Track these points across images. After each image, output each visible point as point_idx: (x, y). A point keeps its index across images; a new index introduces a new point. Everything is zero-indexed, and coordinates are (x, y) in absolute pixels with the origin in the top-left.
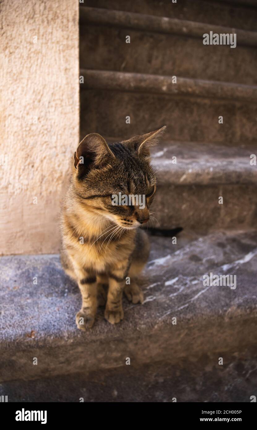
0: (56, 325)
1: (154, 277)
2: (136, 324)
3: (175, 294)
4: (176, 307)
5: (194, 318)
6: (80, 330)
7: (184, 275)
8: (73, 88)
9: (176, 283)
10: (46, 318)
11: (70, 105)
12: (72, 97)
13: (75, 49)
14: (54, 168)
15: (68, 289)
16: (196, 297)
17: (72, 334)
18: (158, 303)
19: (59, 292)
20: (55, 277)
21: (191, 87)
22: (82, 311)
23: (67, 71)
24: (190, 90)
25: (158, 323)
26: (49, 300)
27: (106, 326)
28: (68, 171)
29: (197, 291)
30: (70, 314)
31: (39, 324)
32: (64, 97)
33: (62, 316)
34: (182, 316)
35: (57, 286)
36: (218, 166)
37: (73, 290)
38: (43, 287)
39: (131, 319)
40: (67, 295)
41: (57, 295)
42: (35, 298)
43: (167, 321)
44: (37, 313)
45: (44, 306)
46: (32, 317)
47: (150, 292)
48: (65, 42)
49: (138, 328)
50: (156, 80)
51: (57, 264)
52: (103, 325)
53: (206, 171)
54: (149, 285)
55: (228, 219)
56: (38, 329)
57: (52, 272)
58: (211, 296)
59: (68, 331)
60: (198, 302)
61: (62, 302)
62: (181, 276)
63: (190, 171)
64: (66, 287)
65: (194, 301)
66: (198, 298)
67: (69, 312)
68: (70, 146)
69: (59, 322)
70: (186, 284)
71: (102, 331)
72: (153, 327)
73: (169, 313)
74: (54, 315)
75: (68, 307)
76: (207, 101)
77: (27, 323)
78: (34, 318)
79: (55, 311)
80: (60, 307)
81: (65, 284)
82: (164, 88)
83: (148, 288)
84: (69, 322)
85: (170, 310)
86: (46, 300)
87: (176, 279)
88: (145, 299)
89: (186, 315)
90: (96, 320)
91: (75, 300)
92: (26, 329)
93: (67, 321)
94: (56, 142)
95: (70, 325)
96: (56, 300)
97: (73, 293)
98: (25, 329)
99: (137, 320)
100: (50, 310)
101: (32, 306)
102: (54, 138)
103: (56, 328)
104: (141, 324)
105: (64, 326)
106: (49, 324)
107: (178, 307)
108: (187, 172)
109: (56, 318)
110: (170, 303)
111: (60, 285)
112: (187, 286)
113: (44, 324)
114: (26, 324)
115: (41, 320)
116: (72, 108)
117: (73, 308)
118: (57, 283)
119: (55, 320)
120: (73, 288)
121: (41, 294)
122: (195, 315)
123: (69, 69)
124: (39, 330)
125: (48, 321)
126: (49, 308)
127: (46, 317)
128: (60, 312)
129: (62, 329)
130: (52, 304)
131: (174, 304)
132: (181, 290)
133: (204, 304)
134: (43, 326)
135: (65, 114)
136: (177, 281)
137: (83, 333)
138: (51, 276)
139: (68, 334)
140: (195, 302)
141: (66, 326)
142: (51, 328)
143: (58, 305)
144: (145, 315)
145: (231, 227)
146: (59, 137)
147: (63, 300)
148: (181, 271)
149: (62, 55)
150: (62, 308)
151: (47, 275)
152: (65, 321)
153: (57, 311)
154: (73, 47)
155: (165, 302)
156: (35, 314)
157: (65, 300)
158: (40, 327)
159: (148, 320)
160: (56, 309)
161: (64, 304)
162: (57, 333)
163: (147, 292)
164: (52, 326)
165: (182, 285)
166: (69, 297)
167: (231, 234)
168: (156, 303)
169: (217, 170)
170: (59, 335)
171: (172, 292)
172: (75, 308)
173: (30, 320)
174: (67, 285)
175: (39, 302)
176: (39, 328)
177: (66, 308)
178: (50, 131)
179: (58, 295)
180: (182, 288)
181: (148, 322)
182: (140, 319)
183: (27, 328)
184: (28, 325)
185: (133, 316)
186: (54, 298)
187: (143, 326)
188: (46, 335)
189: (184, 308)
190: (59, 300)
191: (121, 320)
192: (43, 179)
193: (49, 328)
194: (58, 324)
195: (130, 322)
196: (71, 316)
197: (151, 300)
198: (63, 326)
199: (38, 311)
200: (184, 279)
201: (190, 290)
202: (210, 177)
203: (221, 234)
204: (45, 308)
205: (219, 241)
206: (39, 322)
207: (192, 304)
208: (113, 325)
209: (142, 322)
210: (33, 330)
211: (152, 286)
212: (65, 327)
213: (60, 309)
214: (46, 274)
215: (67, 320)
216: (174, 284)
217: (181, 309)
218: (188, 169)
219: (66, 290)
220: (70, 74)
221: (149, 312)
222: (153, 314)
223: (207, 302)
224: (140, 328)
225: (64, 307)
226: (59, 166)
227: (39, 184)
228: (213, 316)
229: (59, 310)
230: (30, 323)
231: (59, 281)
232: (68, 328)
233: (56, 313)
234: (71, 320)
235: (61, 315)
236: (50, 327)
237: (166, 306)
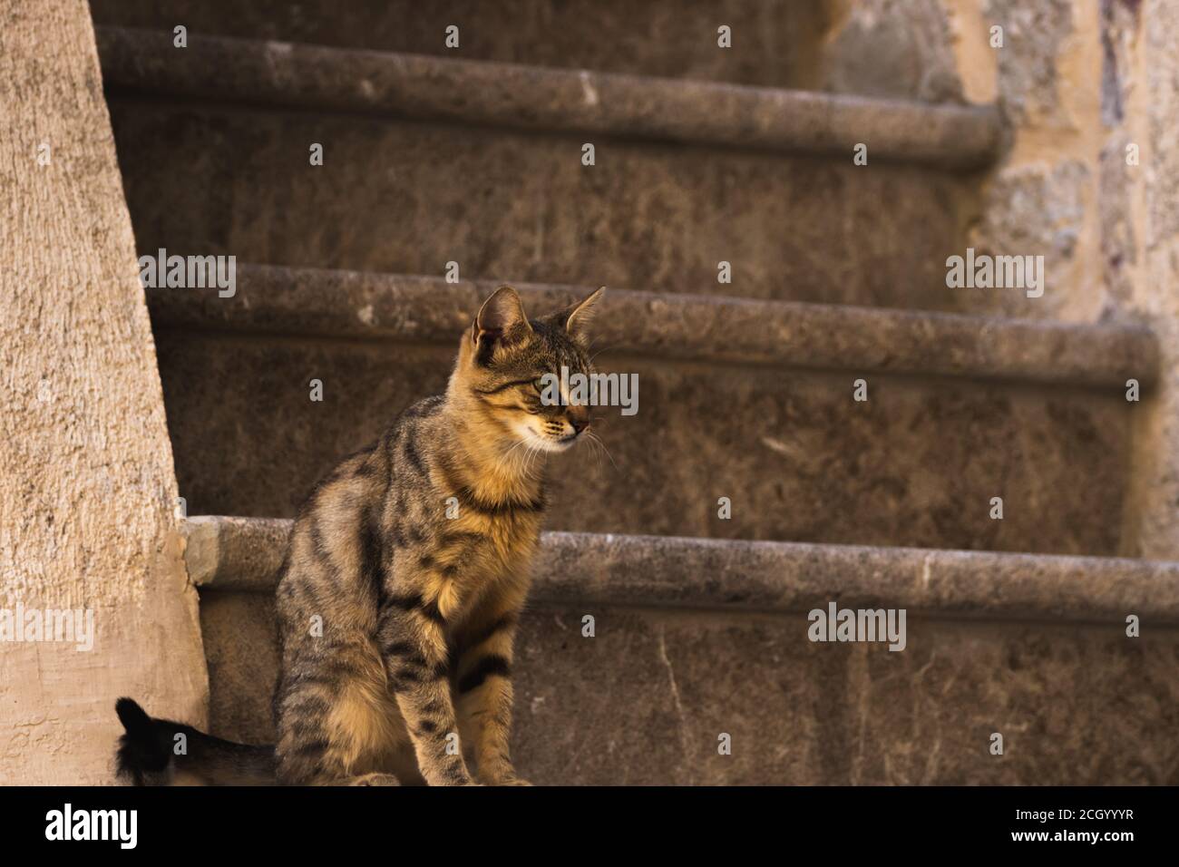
8: (125, 290)
11: (125, 340)
12: (129, 317)
13: (109, 170)
14: (112, 526)
23: (101, 237)
32: (106, 315)
48: (78, 151)
94: (106, 451)
102: (99, 440)
116: (133, 349)
123: (106, 232)
135: (118, 365)
146: (112, 433)
149: (75, 190)
154: (103, 164)
220: (110, 245)
226: (127, 522)
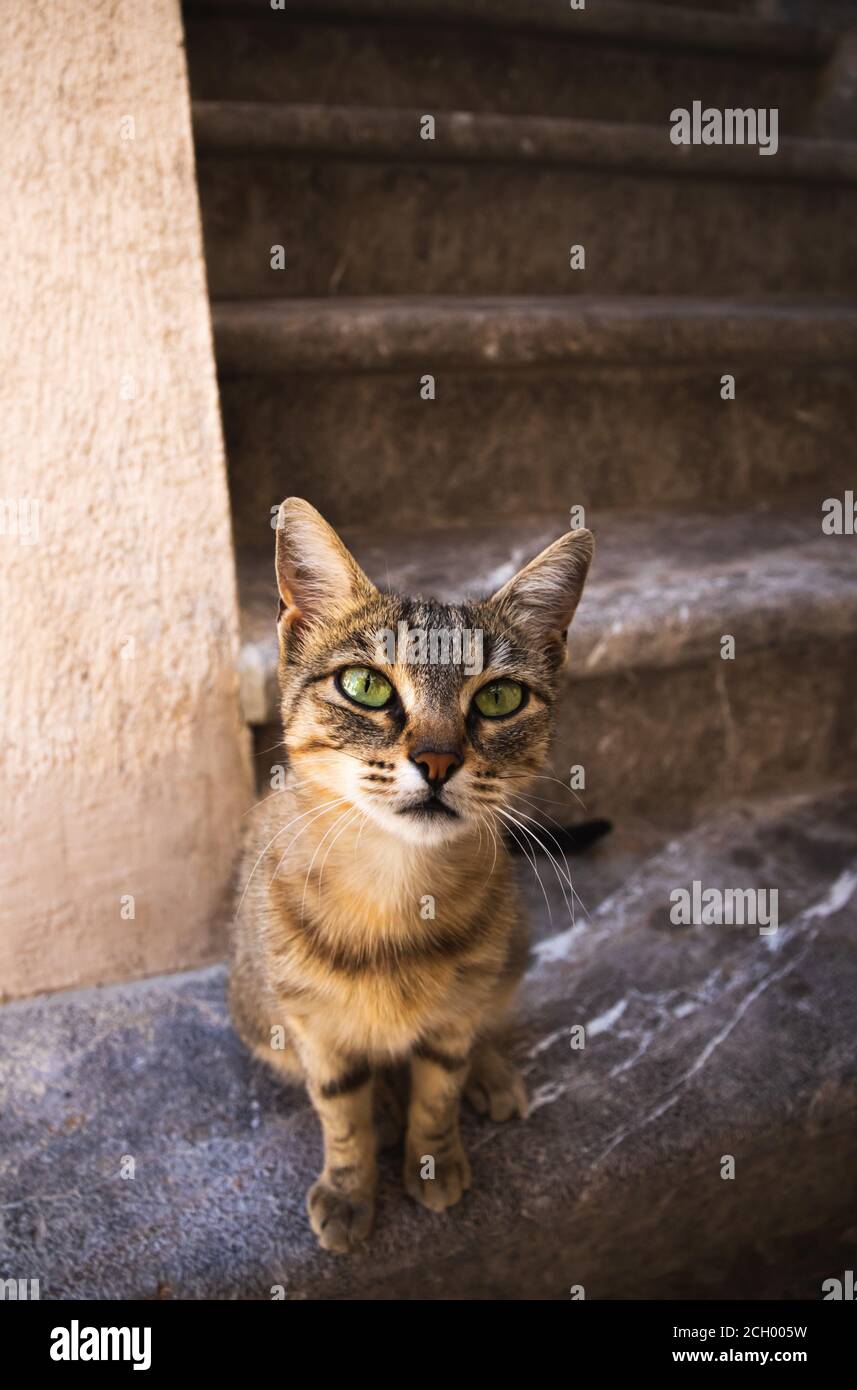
0: (241, 1248)
1: (545, 1008)
2: (516, 1199)
3: (628, 1065)
4: (641, 1113)
5: (706, 1142)
6: (329, 1253)
7: (645, 988)
8: (197, 396)
9: (623, 1023)
10: (202, 1226)
11: (191, 453)
12: (197, 426)
13: (191, 262)
14: (157, 674)
15: (259, 1097)
16: (699, 1064)
17: (303, 1271)
18: (575, 1106)
19: (231, 1116)
20: (207, 1059)
21: (576, 338)
22: (324, 1178)
23: (173, 339)
24: (574, 347)
25: (589, 1183)
26: (202, 1150)
27: (415, 1224)
28: (208, 677)
29: (698, 1043)
30: (285, 1194)
31: (181, 1252)
32: (171, 427)
33: (258, 1209)
34: (664, 1142)
35: (220, 1091)
36: (704, 599)
37: (279, 1098)
38: (170, 1106)
39: (497, 1184)
40: (261, 1124)
41: (222, 1125)
42: (150, 1153)
43: (617, 1169)
44: (168, 1210)
45: (186, 1176)
46: (152, 1230)
47: (542, 1071)
48: (156, 244)
49: (525, 1213)
50: (463, 326)
51: (204, 1006)
52: (406, 1219)
53: (669, 622)
54: (533, 1044)
55: (752, 763)
56: (179, 1274)
57: (193, 1043)
58: (747, 1052)
59: (286, 1262)
60: (710, 1082)
61: (246, 1152)
62: (633, 993)
63: (617, 628)
64: (253, 1092)
65: (694, 1081)
66: (708, 1068)
67: (279, 1189)
68: (207, 592)
69: (252, 1234)
70: (655, 1022)
71: (405, 1244)
72: (575, 1198)
73: (619, 1140)
74: (229, 1208)
75: (272, 1171)
76: (632, 376)
77: (138, 1254)
78: (160, 1232)
79: (230, 1192)
80: (245, 1172)
81: (247, 1082)
82: (491, 351)
83: (533, 1054)
84: (286, 1228)
85: (620, 1129)
86: (190, 1152)
87: (621, 1006)
88: (530, 1098)
89: (677, 1136)
90: (380, 1205)
91: (293, 1139)
92: (138, 1282)
93: (278, 1224)
94: (157, 585)
95: (292, 1239)
96: (225, 1150)
97: (279, 1111)
98: (134, 1282)
99: (517, 1183)
100: (210, 1191)
101: (145, 1187)
102: (150, 572)
103: (244, 1258)
104: (534, 1196)
105: (271, 1244)
106: (216, 1245)
107: (648, 1113)
108: (606, 634)
109: (236, 1218)
110: (618, 1101)
111: (227, 1091)
112: (662, 1026)
113: (198, 1251)
114: (136, 1261)
115: (183, 1235)
116: (199, 463)
117: (290, 1171)
118: (216, 1082)
119: (237, 1226)
120: (276, 1092)
121: (168, 1133)
122: (707, 1132)
123: (179, 333)
124: (183, 1278)
125: (209, 1234)
126: (206, 1182)
127: (202, 1220)
128: (249, 1194)
129: (264, 1259)
130: (214, 1164)
131: (632, 1102)
132: (644, 1044)
133: (730, 1088)
134: (195, 1258)
135: (180, 484)
136: (626, 1014)
137: (341, 1263)
138: (192, 1058)
139: (290, 1275)
140: (699, 1084)
141: (279, 1243)
142: (226, 1263)
143: (235, 1165)
144: (541, 1159)
145: (764, 788)
146: (165, 564)
147: (250, 1145)
148: (630, 976)
149: (148, 287)
150: (254, 1177)
151: (177, 1057)
152: (271, 1228)
153: (236, 1190)
154: (184, 256)
155: (599, 1099)
156: (160, 1216)
157: (257, 1144)
158: (187, 1263)
159: (555, 1176)
160: (231, 1182)
161: (257, 1160)
162: (248, 1278)
163: (534, 1071)
164: (229, 1254)
165: (645, 1028)
166: (269, 1128)
167: (770, 811)
168: (570, 1109)
169: (703, 613)
170: (259, 1283)
171: (617, 1060)
172: (295, 1168)
173: (145, 1242)
174: (253, 1083)
175: (168, 1165)
176: (185, 1268)
177: (266, 1174)
178: (133, 549)
179: (230, 1128)
180: (647, 1039)
181: (555, 1183)
182: (526, 1177)
183: (141, 1276)
184: (141, 1262)
185: (502, 1170)
186: (216, 1140)
187: (542, 1202)
188: (210, 1290)
189: (666, 1113)
190: (235, 1146)
191: (465, 1193)
192: (123, 717)
193: (219, 1264)
194: (248, 1244)
195: (494, 1193)
196: (290, 1202)
197: (551, 1098)
198: (268, 1248)
199: (169, 1200)
200: (646, 1003)
201: (675, 1040)
202: (682, 638)
203: (735, 817)
204: (191, 1186)
205: (735, 844)
206: (179, 1247)
207: (691, 1092)
208: (439, 1216)
209: (537, 1189)
210: (162, 1278)
211: (544, 1045)
212: (276, 1247)
213: (246, 1184)
214: (172, 1050)
215: (276, 1219)
216: (617, 1026)
217: (659, 1118)
218: (609, 622)
219: (255, 1105)
220: (183, 346)
221: (553, 1146)
222: (568, 1151)
223: (738, 1079)
224: (531, 1211)
225: (257, 1172)
226: (175, 665)
227: (111, 735)
228: (767, 1126)
229: (241, 1187)
230: (148, 1253)
231: (223, 1071)
232: (284, 1252)
233: (235, 1201)
234: (293, 1219)
235: (251, 1202)
236: (222, 1258)
237: (606, 1112)
